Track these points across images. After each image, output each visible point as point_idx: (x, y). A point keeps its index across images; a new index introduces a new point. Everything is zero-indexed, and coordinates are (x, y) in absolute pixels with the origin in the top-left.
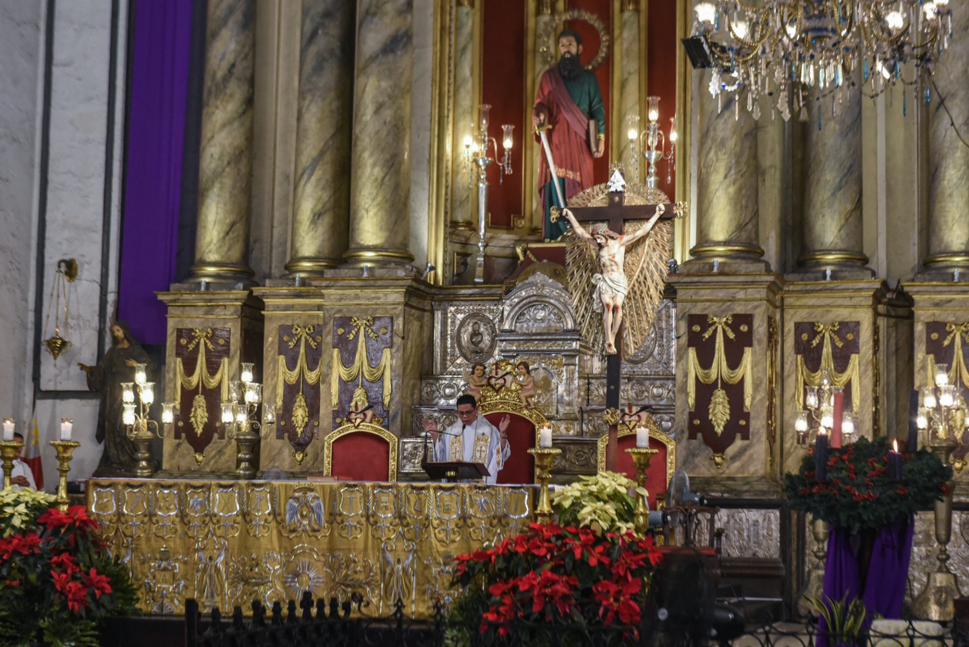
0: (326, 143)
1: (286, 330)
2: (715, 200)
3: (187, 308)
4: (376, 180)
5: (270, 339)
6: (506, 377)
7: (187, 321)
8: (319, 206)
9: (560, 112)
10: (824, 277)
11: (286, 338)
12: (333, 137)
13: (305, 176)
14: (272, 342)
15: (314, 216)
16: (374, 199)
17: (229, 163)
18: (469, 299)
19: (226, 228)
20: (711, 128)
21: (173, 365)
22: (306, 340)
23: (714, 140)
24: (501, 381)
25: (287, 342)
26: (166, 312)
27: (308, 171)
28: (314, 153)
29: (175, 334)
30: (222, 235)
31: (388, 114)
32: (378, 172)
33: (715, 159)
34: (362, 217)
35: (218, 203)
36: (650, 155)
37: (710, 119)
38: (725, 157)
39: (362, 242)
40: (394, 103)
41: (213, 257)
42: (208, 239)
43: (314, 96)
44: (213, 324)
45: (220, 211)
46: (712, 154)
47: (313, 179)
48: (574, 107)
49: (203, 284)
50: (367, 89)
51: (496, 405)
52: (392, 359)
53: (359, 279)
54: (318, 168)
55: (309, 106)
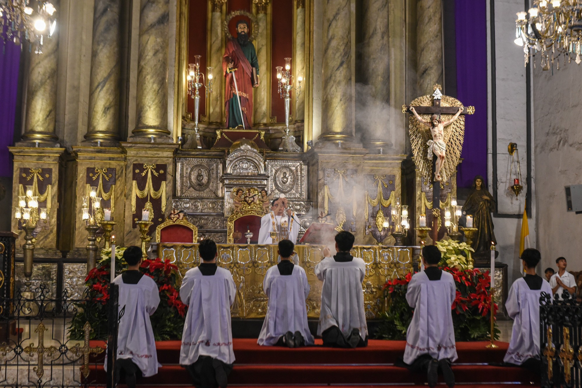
0: (112, 69)
1: (90, 170)
2: (335, 111)
3: (26, 157)
4: (155, 91)
5: (81, 175)
6: (254, 197)
7: (26, 164)
8: (108, 104)
9: (239, 62)
10: (379, 153)
11: (91, 175)
12: (115, 67)
13: (100, 87)
14: (82, 177)
15: (105, 109)
16: (153, 101)
17: (49, 78)
18: (195, 156)
19: (48, 113)
20: (333, 75)
21: (17, 188)
22: (103, 176)
23: (335, 81)
24: (252, 199)
25: (92, 177)
26: (13, 158)
27: (102, 84)
28: (105, 75)
29: (18, 171)
30: (45, 117)
31: (160, 56)
32: (155, 86)
33: (335, 90)
34: (147, 110)
35: (43, 99)
36: (287, 87)
37: (332, 70)
38: (341, 90)
39: (147, 124)
40: (163, 50)
41: (40, 129)
42: (37, 119)
43: (105, 44)
44: (42, 166)
45: (44, 103)
46: (334, 88)
47: (105, 89)
48: (246, 60)
49: (37, 143)
50: (149, 42)
51: (249, 211)
52: (166, 187)
53: (149, 143)
54: (107, 83)
55: (102, 49)
